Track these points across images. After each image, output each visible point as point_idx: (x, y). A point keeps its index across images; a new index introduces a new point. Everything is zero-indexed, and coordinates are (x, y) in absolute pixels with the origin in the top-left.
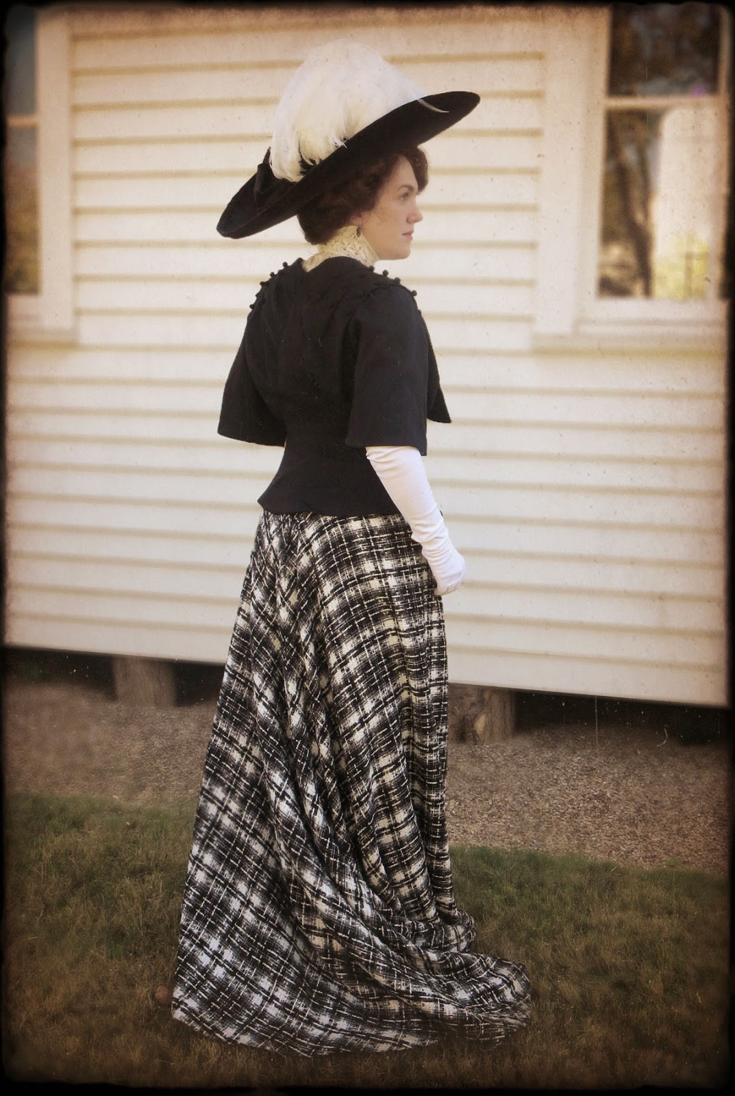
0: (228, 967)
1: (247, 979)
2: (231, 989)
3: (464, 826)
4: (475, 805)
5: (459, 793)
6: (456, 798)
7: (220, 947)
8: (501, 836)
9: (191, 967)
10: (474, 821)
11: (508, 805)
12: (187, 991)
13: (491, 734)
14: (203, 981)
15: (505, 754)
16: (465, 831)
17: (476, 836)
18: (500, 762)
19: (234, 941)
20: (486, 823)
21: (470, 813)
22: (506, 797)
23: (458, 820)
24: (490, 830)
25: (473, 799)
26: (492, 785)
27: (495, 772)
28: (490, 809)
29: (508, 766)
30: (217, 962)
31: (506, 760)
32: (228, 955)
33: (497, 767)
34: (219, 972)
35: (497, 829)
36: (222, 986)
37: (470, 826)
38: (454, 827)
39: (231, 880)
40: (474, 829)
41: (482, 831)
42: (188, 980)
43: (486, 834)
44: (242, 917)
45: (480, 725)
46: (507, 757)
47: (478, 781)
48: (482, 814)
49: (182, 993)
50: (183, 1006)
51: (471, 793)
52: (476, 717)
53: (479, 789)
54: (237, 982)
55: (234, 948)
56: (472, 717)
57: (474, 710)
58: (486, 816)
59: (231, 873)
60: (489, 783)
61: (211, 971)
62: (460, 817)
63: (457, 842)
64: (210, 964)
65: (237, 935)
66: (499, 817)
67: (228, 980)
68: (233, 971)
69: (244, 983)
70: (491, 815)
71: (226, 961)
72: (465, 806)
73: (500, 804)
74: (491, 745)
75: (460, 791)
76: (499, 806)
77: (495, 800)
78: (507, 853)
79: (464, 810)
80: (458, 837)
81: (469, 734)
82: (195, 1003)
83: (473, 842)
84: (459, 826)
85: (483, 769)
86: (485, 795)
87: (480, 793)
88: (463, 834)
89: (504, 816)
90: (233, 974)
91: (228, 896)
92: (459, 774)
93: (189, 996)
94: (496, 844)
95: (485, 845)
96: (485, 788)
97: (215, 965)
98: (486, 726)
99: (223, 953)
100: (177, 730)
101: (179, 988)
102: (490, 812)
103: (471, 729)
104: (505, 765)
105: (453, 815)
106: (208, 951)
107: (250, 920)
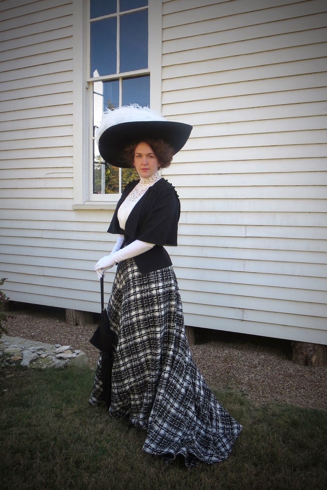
0: (165, 429)
1: (173, 433)
2: (167, 437)
3: (307, 400)
4: (312, 392)
5: (305, 386)
6: (304, 388)
7: (162, 423)
8: (323, 405)
9: (152, 431)
10: (311, 399)
11: (326, 393)
12: (151, 441)
13: (319, 363)
14: (157, 436)
15: (324, 372)
16: (308, 402)
17: (312, 405)
18: (322, 375)
19: (167, 420)
20: (316, 399)
21: (310, 395)
22: (325, 390)
23: (305, 397)
24: (318, 402)
25: (311, 389)
26: (319, 384)
27: (320, 379)
28: (318, 394)
29: (326, 377)
30: (161, 428)
31: (325, 374)
32: (165, 425)
33: (321, 377)
34: (162, 432)
35: (321, 402)
36: (163, 437)
37: (310, 400)
38: (303, 400)
39: (168, 398)
40: (311, 402)
41: (315, 402)
42: (151, 436)
43: (316, 404)
44: (170, 411)
45: (314, 359)
46: (325, 373)
47: (313, 382)
48: (315, 396)
49: (149, 442)
50: (150, 447)
51: (310, 387)
52: (312, 356)
53: (313, 386)
54: (169, 435)
55: (167, 422)
56: (310, 356)
57: (311, 353)
58: (316, 397)
59: (168, 395)
60: (318, 383)
61: (159, 432)
62: (305, 396)
63: (304, 406)
64: (159, 429)
65: (168, 418)
66: (322, 398)
67: (166, 434)
68: (168, 431)
69: (172, 435)
70: (318, 396)
71: (164, 428)
72: (308, 392)
73: (322, 392)
74: (319, 368)
75: (305, 385)
76: (322, 393)
77: (320, 390)
78: (325, 413)
79: (307, 394)
80: (305, 404)
81: (309, 363)
82: (154, 445)
83: (311, 407)
84: (305, 400)
85: (315, 377)
86: (316, 388)
87: (314, 387)
88: (307, 403)
89: (324, 397)
90: (167, 432)
91: (167, 404)
92: (305, 378)
93: (152, 443)
94: (320, 409)
95: (316, 409)
96: (316, 385)
97: (160, 430)
98: (316, 360)
99: (163, 425)
100: (195, 354)
101: (148, 439)
102: (318, 395)
103: (310, 361)
104: (324, 376)
105: (302, 395)
106: (158, 424)
107: (173, 412)
